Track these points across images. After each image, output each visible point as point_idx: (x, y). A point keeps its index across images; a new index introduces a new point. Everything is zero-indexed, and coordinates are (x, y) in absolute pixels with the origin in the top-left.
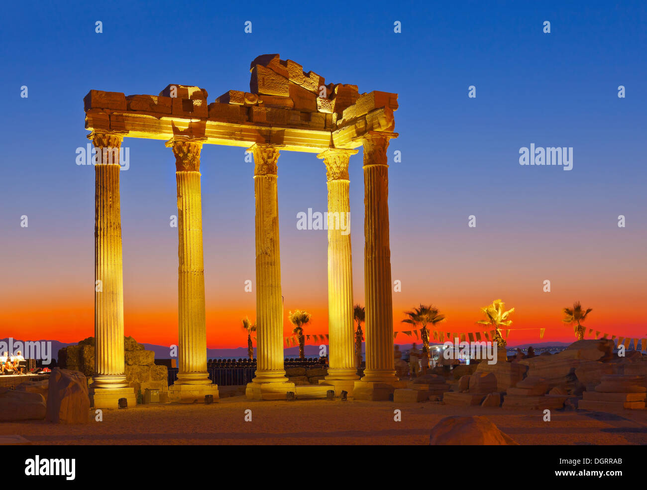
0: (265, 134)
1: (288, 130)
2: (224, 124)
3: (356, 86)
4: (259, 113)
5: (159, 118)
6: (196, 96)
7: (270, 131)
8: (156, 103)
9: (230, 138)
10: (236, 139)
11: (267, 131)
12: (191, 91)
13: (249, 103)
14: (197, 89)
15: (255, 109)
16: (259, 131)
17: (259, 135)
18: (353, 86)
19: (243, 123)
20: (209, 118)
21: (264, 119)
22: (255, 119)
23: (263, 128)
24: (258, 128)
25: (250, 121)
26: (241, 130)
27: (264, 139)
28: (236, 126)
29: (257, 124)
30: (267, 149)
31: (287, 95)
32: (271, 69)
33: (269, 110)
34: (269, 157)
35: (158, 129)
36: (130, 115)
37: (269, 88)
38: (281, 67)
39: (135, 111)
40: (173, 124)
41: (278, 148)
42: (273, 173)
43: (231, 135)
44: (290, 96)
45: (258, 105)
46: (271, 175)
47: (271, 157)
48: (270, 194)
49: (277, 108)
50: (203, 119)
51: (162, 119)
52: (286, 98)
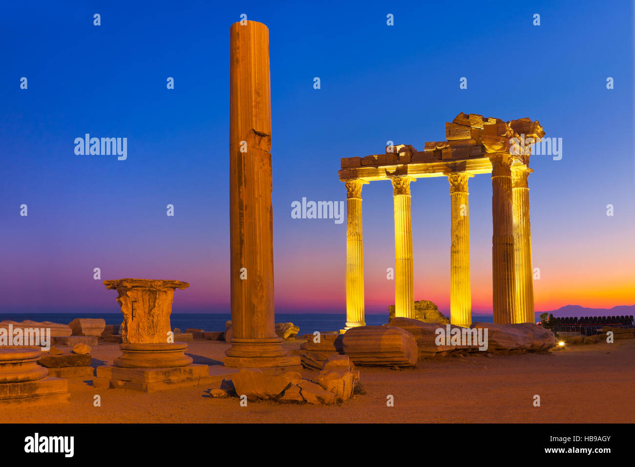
0: (451, 166)
1: (467, 161)
2: (420, 164)
3: (528, 118)
4: (446, 153)
5: (377, 168)
6: (402, 150)
7: (455, 163)
8: (376, 159)
9: (426, 173)
10: (429, 173)
11: (453, 164)
12: (399, 148)
13: (438, 148)
14: (402, 146)
15: (443, 151)
16: (447, 165)
17: (447, 167)
18: (524, 119)
19: (435, 162)
20: (411, 162)
21: (451, 157)
22: (444, 157)
23: (449, 163)
24: (445, 163)
25: (440, 159)
26: (433, 166)
27: (450, 170)
28: (429, 164)
29: (446, 160)
30: (453, 176)
31: (469, 137)
32: (457, 123)
33: (455, 150)
34: (455, 181)
35: (376, 173)
36: (360, 169)
37: (454, 135)
38: (465, 120)
39: (365, 166)
40: (386, 170)
41: (462, 174)
42: (459, 191)
43: (426, 170)
44: (472, 138)
45: (446, 148)
46: (457, 193)
47: (457, 181)
48: (456, 205)
49: (461, 147)
50: (406, 163)
51: (379, 167)
52: (469, 140)
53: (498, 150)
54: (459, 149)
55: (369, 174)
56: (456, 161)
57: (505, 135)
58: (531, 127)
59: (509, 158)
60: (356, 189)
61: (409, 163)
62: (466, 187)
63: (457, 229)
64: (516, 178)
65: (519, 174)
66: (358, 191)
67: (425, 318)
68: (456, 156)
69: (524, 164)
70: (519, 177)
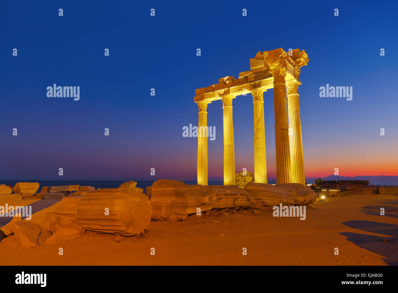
0: (253, 85)
1: (262, 80)
2: (236, 87)
4: (251, 78)
5: (214, 92)
6: (227, 80)
7: (255, 83)
8: (214, 87)
9: (240, 92)
11: (254, 84)
12: (225, 79)
13: (246, 75)
14: (227, 77)
15: (249, 77)
16: (251, 85)
17: (251, 86)
19: (244, 84)
20: (232, 86)
21: (253, 79)
22: (249, 80)
23: (252, 83)
24: (250, 84)
25: (247, 82)
26: (244, 87)
27: (253, 88)
28: (241, 86)
29: (250, 82)
30: (254, 91)
31: (263, 66)
32: (257, 58)
33: (255, 75)
35: (213, 96)
36: (205, 94)
37: (255, 66)
38: (261, 55)
39: (208, 92)
41: (259, 89)
42: (258, 100)
44: (265, 66)
45: (251, 74)
46: (257, 101)
47: (256, 94)
48: (256, 109)
49: (258, 72)
50: (229, 87)
51: (215, 92)
52: (263, 67)
53: (277, 67)
54: (257, 74)
55: (210, 96)
56: (256, 82)
57: (281, 56)
58: (300, 54)
59: (284, 72)
60: (203, 106)
61: (231, 87)
62: (262, 98)
63: (257, 124)
64: (290, 88)
65: (292, 85)
66: (204, 107)
67: (245, 182)
68: (256, 78)
69: (295, 78)
70: (292, 87)
